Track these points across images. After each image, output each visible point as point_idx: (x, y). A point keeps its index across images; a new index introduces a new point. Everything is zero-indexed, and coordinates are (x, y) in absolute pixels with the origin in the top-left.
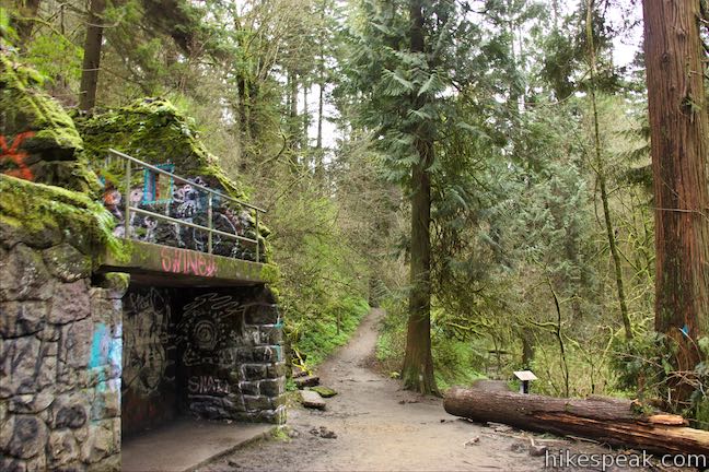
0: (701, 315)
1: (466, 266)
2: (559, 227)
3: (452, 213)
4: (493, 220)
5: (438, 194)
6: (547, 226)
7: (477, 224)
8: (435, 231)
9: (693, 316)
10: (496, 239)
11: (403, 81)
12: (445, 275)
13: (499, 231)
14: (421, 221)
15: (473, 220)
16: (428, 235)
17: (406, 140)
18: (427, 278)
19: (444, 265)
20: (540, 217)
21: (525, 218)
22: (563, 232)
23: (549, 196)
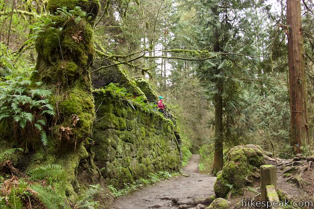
0: (302, 141)
1: (236, 130)
2: (279, 115)
3: (230, 111)
4: (246, 113)
5: (225, 103)
6: (273, 115)
7: (240, 115)
8: (224, 117)
9: (300, 141)
10: (247, 120)
11: (212, 64)
12: (228, 134)
13: (248, 117)
14: (219, 113)
15: (239, 113)
16: (222, 119)
17: (213, 85)
18: (222, 135)
19: (228, 130)
20: (270, 111)
21: (262, 111)
22: (281, 117)
23: (274, 101)
